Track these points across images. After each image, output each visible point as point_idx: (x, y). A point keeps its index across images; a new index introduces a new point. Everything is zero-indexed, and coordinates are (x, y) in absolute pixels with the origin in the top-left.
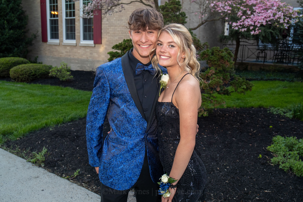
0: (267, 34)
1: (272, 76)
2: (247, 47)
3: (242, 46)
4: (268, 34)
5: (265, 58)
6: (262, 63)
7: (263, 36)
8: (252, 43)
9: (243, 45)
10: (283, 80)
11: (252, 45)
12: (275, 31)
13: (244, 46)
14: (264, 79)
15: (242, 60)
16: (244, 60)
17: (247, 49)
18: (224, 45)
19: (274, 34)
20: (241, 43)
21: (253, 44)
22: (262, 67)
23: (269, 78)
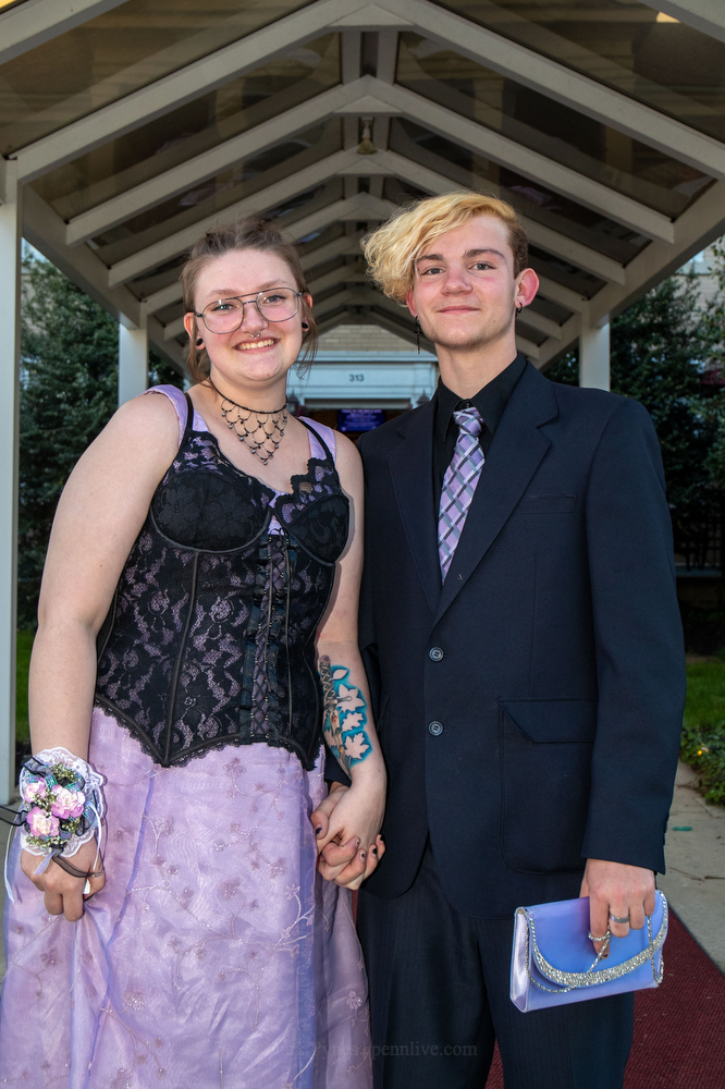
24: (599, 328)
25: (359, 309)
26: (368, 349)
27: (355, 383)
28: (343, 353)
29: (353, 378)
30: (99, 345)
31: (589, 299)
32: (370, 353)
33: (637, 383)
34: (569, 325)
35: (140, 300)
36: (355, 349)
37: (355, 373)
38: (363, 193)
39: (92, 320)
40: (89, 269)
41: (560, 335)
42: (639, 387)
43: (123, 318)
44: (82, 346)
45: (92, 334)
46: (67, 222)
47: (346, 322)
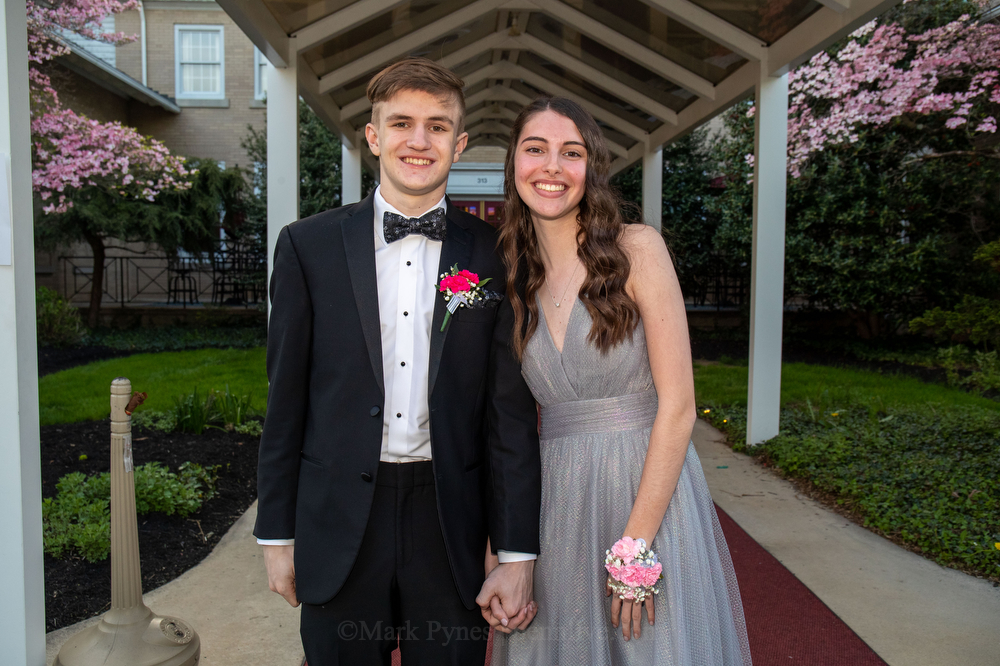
0: (169, 223)
1: (199, 337)
2: (133, 263)
3: (118, 261)
4: (172, 223)
5: (193, 294)
6: (181, 307)
7: (155, 229)
8: (142, 250)
9: (121, 258)
10: (225, 347)
11: (142, 255)
12: (191, 217)
13: (124, 261)
14: (176, 347)
15: (122, 302)
16: (129, 302)
17: (132, 268)
18: (62, 260)
19: (190, 224)
20: (108, 252)
21: (144, 253)
22: (182, 318)
23: (190, 344)
24: (656, 152)
25: (488, 136)
26: (489, 161)
27: (481, 184)
28: (473, 164)
29: (480, 180)
30: (318, 158)
31: (650, 133)
32: (491, 164)
33: (671, 187)
34: (635, 149)
35: (356, 130)
36: (481, 161)
37: (481, 177)
38: (504, 61)
39: (313, 140)
40: (330, 109)
41: (627, 156)
42: (671, 190)
43: (345, 140)
44: (307, 158)
45: (313, 151)
46: (319, 78)
47: (480, 144)
